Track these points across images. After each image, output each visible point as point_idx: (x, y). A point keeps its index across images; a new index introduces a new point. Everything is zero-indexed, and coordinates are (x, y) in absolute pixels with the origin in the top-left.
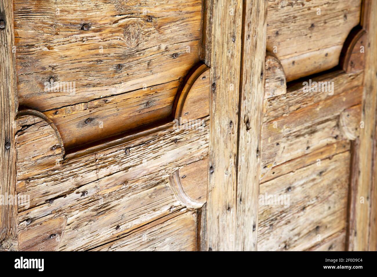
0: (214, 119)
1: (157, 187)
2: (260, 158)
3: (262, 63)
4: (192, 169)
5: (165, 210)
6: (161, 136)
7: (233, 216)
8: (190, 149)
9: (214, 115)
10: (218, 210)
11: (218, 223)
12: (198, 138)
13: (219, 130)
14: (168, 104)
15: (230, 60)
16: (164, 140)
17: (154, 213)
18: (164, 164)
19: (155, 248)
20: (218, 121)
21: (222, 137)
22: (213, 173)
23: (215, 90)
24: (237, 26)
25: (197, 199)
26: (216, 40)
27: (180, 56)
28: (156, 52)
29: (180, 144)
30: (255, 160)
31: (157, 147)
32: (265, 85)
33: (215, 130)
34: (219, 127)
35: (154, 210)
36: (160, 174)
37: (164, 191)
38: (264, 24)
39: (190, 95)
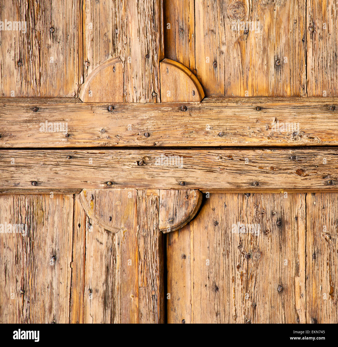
0: (156, 110)
1: (111, 44)
2: (105, 188)
3: (194, 184)
4: (118, 82)
5: (89, 56)
6: (156, 37)
7: (59, 141)
8: (137, 76)
9: (159, 110)
10: (71, 120)
11: (59, 120)
12: (144, 87)
13: (145, 118)
14: (177, 56)
15: (204, 131)
16: (152, 40)
17: (90, 40)
18: (132, 44)
19: (59, 42)
20: (153, 115)
21: (138, 121)
22: (107, 111)
23: (181, 110)
24: (232, 138)
25: (90, 87)
26: (222, 109)
27: (214, 71)
28: (220, 40)
29: (144, 61)
30: (104, 179)
31: (148, 32)
32: (174, 189)
33: (145, 112)
34: (147, 117)
35: (92, 40)
36: (124, 38)
37: (105, 51)
38: (229, 183)
39: (182, 74)
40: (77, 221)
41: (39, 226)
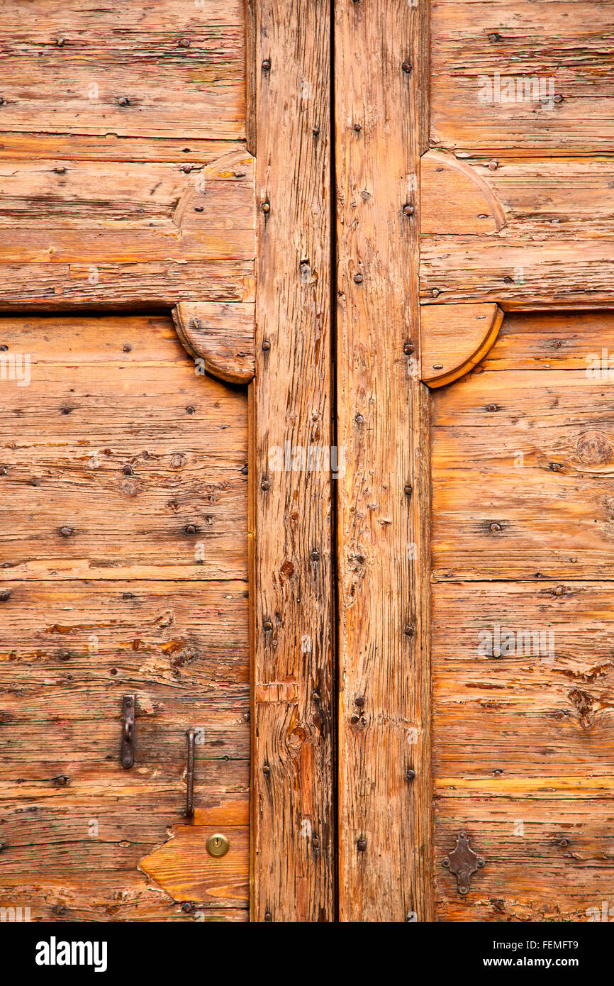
0: (406, 296)
1: (531, 210)
2: (258, 199)
3: (266, 368)
4: (459, 224)
5: (509, 168)
6: (545, 295)
7: (346, 113)
8: (470, 259)
9: (405, 302)
10: (387, 135)
11: (386, 112)
12: (449, 273)
13: (391, 275)
14: (509, 336)
15: (366, 386)
16: (540, 288)
17: (540, 171)
18: (531, 249)
19: (534, 112)
20: (397, 290)
21: (384, 262)
22: (404, 202)
23: (405, 344)
24: (353, 440)
25: (449, 170)
26: (407, 422)
27: (480, 405)
28: (538, 418)
29: (499, 273)
30: (275, 196)
31: (554, 280)
32: (256, 330)
33: (403, 276)
34: (392, 279)
35: (538, 175)
36: (543, 236)
37: (517, 200)
38: (267, 433)
39: (475, 346)
40: (196, 147)
41: (186, 74)
